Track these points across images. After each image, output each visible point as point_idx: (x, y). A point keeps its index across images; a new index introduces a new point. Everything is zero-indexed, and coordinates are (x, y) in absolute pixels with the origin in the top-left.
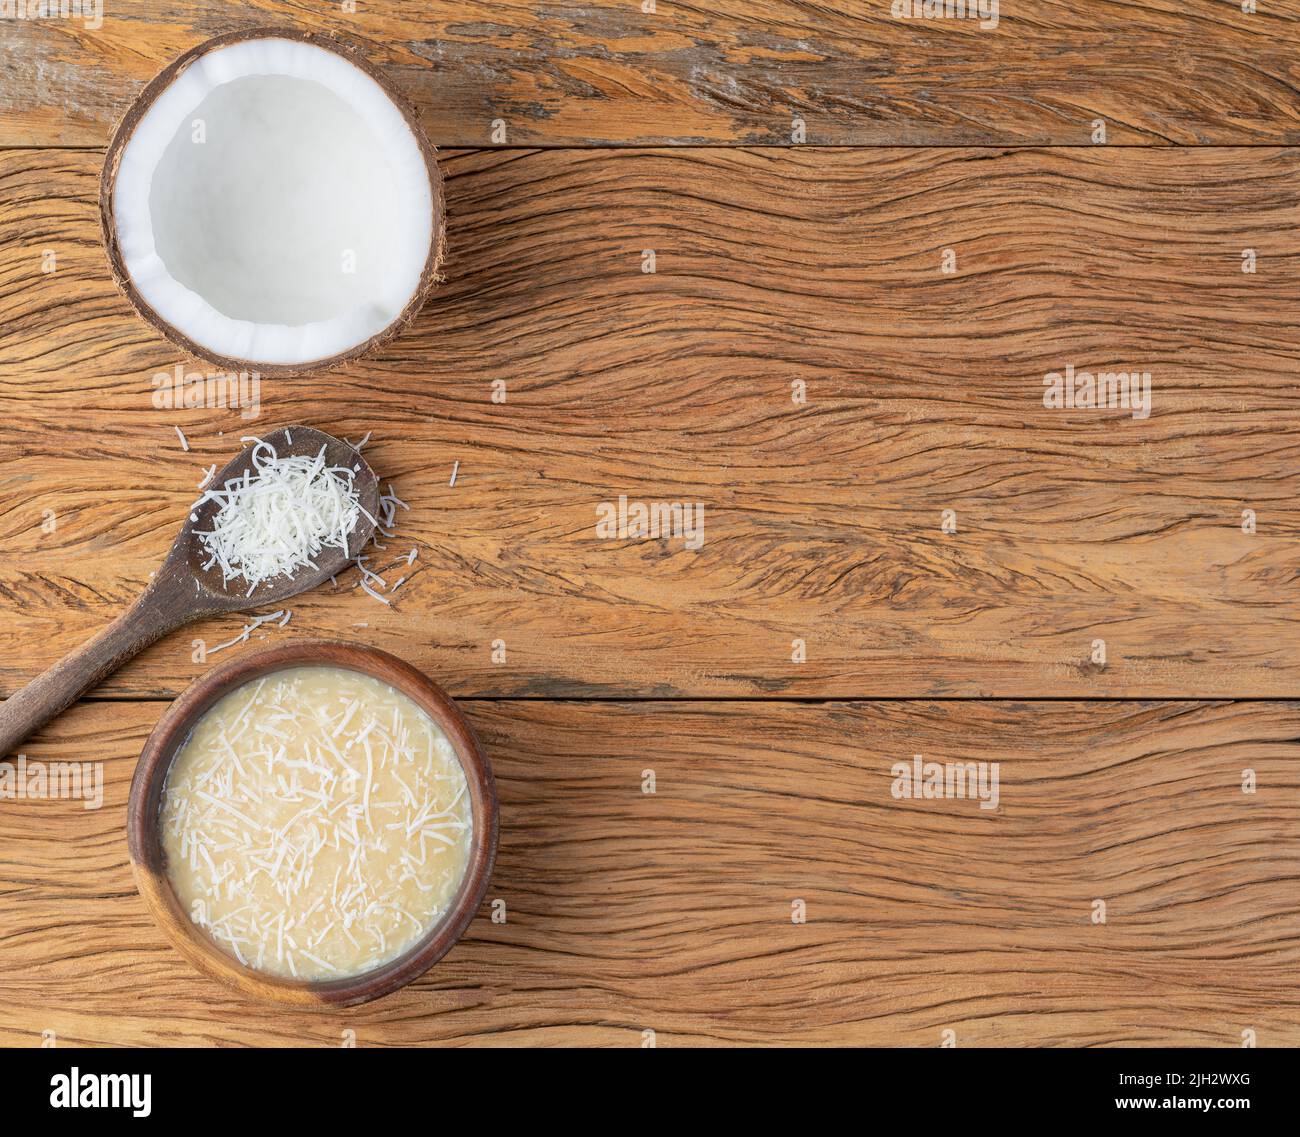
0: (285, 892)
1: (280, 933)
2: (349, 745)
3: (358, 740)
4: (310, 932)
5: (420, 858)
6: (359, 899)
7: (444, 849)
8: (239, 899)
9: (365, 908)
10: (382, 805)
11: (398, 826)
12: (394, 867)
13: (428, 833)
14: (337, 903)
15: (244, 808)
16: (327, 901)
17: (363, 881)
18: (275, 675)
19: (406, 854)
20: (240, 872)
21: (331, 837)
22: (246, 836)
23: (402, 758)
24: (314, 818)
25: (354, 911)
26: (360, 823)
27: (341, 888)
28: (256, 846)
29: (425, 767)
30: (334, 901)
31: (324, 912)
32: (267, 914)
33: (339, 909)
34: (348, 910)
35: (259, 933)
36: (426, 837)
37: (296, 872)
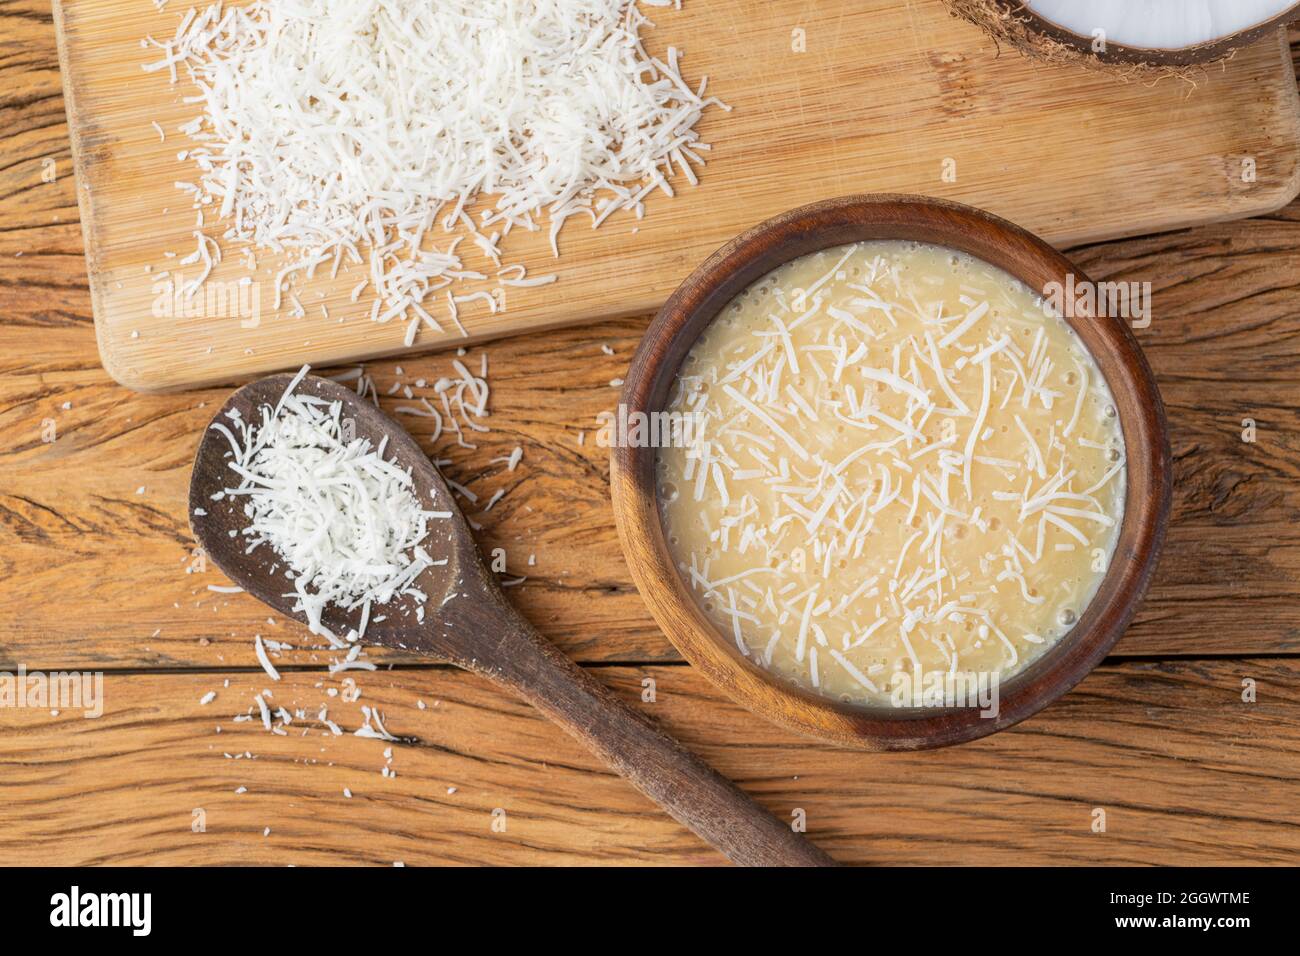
0: (823, 557)
1: (805, 618)
2: (960, 363)
3: (975, 360)
4: (849, 627)
5: (1033, 552)
6: (931, 594)
7: (1070, 547)
8: (755, 553)
9: (937, 607)
10: (992, 462)
11: (1011, 497)
12: (991, 557)
13: (1054, 519)
14: (898, 591)
15: (789, 424)
16: (883, 584)
17: (942, 567)
18: (874, 247)
19: (1013, 541)
20: (763, 517)
21: (907, 491)
22: (783, 463)
23: (1035, 401)
24: (888, 456)
25: (920, 610)
26: (954, 481)
27: (907, 570)
28: (794, 480)
29: (1066, 423)
30: (893, 586)
31: (874, 598)
32: (791, 586)
33: (899, 600)
34: (913, 605)
35: (775, 610)
36: (1048, 525)
37: (845, 531)
